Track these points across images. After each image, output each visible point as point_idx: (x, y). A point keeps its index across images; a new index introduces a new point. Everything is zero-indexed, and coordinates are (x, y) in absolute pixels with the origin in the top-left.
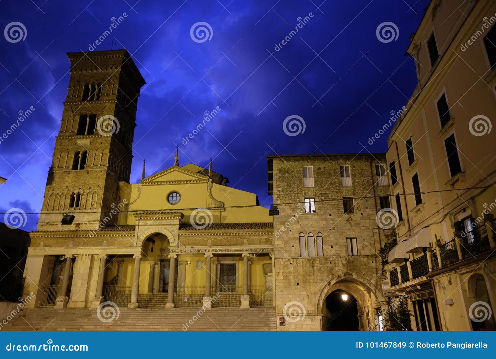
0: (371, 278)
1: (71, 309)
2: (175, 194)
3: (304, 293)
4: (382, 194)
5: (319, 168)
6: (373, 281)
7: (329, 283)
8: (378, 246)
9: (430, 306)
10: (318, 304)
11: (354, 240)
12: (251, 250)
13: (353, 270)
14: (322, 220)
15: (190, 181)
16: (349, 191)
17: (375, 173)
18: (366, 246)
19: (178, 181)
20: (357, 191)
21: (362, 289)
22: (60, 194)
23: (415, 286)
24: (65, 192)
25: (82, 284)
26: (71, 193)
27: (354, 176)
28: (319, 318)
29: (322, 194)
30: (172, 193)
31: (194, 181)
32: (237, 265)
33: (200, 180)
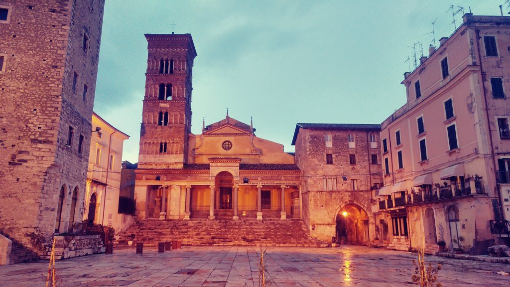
0: (365, 203)
1: (170, 220)
2: (227, 143)
3: (326, 212)
4: (373, 153)
5: (336, 136)
6: (366, 205)
7: (340, 206)
8: (369, 185)
9: (402, 220)
10: (334, 218)
11: (355, 182)
12: (287, 183)
13: (355, 198)
14: (337, 168)
15: (238, 134)
16: (354, 151)
17: (370, 140)
18: (363, 185)
19: (230, 134)
20: (358, 151)
21: (355, 208)
22: (152, 143)
23: (396, 210)
24: (155, 142)
25: (176, 205)
26: (160, 142)
27: (357, 141)
28: (335, 226)
29: (337, 152)
30: (225, 142)
31: (241, 134)
32: (271, 191)
33: (245, 134)
